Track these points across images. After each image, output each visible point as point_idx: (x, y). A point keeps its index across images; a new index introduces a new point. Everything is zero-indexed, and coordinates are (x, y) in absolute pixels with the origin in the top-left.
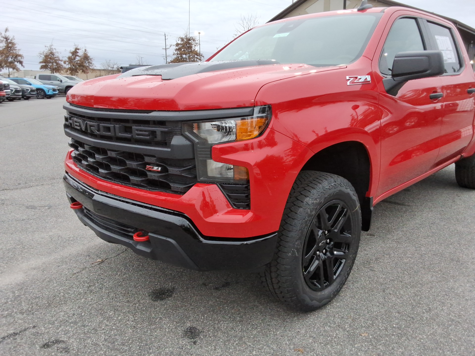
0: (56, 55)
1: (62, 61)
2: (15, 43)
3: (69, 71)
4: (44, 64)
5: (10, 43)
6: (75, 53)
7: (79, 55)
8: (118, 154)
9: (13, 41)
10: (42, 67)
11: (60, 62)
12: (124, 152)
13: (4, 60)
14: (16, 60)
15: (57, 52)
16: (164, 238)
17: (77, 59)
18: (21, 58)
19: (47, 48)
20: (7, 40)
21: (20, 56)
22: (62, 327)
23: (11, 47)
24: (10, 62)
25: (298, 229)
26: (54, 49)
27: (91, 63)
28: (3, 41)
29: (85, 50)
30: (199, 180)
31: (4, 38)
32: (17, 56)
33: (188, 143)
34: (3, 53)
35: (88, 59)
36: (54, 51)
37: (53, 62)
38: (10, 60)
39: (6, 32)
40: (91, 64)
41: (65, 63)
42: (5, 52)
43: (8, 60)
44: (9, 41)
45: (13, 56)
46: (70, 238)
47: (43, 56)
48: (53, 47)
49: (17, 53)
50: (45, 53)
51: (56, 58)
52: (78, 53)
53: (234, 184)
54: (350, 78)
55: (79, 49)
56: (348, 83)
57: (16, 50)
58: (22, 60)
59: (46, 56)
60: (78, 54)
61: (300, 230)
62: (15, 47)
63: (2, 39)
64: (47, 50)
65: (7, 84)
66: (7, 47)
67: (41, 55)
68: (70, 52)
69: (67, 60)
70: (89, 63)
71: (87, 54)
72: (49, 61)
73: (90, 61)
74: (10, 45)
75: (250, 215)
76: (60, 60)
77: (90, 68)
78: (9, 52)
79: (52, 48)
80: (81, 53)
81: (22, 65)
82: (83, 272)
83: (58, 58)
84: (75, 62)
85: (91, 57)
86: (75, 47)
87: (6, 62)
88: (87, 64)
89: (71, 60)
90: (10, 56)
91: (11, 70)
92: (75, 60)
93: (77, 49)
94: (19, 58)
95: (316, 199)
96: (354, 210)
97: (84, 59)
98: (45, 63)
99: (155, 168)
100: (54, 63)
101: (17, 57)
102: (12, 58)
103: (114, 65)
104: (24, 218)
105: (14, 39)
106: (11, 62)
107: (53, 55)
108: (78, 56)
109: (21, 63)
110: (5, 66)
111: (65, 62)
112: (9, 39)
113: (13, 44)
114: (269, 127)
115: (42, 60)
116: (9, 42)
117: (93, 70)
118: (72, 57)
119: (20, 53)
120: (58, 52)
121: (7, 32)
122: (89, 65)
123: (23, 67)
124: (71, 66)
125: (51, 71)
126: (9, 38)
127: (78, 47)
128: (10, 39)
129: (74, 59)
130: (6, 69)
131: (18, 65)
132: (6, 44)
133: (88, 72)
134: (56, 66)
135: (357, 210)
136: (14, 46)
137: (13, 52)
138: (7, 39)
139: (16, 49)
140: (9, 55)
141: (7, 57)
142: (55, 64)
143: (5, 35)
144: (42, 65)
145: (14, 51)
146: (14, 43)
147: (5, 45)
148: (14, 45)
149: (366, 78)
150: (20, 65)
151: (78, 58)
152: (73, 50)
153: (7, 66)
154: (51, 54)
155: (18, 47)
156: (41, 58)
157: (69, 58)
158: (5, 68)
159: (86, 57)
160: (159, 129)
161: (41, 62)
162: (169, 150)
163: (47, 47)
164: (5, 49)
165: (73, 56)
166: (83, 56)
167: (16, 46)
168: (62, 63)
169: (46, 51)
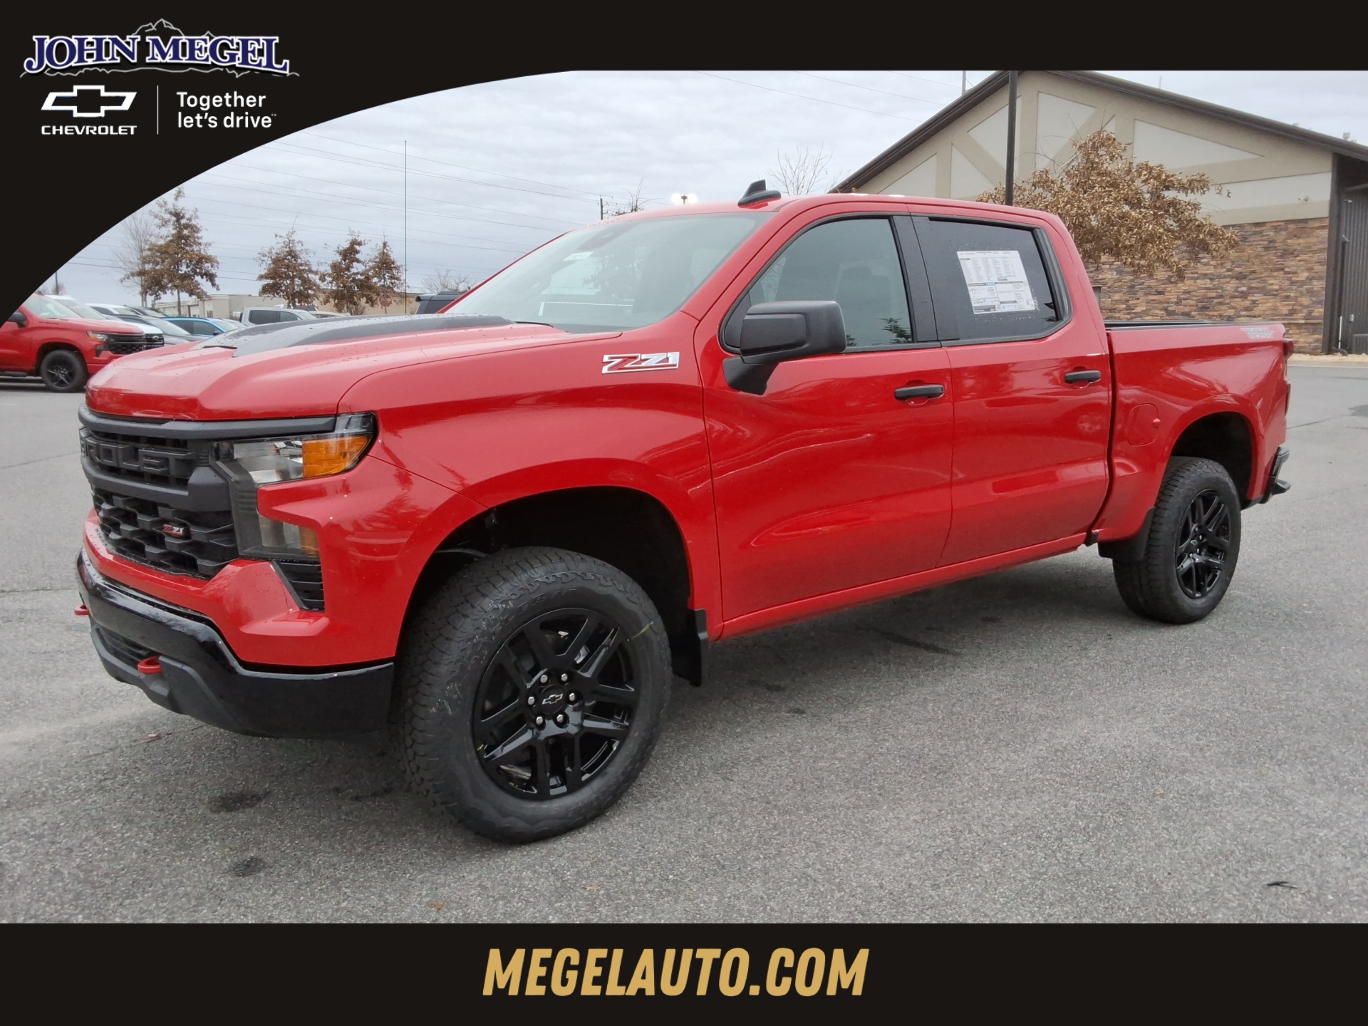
0: (303, 258)
1: (316, 273)
2: (198, 226)
3: (331, 300)
4: (271, 281)
5: (187, 226)
6: (350, 253)
7: (362, 259)
8: (125, 503)
9: (194, 222)
10: (266, 290)
11: (311, 276)
12: (136, 499)
13: (169, 269)
14: (198, 270)
15: (306, 250)
16: (179, 665)
17: (353, 270)
18: (212, 266)
19: (281, 240)
20: (178, 220)
21: (209, 259)
22: (12, 841)
23: (187, 238)
24: (182, 275)
25: (454, 660)
26: (299, 242)
27: (397, 279)
28: (169, 221)
29: (385, 245)
30: (240, 554)
31: (171, 213)
32: (202, 259)
33: (218, 480)
34: (166, 252)
35: (391, 269)
36: (298, 248)
37: (294, 277)
38: (183, 269)
39: (176, 199)
40: (397, 282)
41: (322, 279)
42: (171, 250)
43: (178, 270)
44: (183, 221)
45: (191, 261)
46: (120, 692)
47: (270, 262)
48: (295, 237)
49: (202, 252)
50: (274, 252)
51: (301, 265)
52: (357, 252)
53: (300, 562)
54: (612, 358)
55: (360, 244)
56: (605, 370)
57: (200, 244)
58: (213, 271)
59: (277, 261)
60: (357, 256)
61: (458, 661)
62: (198, 238)
63: (167, 216)
64: (279, 246)
65: (158, 335)
66: (179, 237)
67: (264, 258)
68: (338, 252)
69: (330, 272)
70: (392, 277)
71: (387, 255)
72: (285, 273)
73: (395, 272)
74: (185, 232)
75: (323, 622)
76: (311, 271)
77: (395, 292)
78: (183, 249)
79: (293, 241)
80: (367, 254)
81: (213, 285)
82: (106, 755)
83: (307, 265)
84: (348, 277)
85: (398, 263)
86: (350, 238)
87: (173, 275)
88: (388, 281)
89: (338, 271)
90: (184, 261)
91: (185, 296)
92: (349, 271)
93: (355, 243)
94: (207, 265)
95: (505, 602)
96: (635, 633)
97: (380, 269)
98: (272, 278)
99: (176, 529)
100: (296, 279)
101: (202, 263)
102: (188, 267)
103: (458, 284)
104: (50, 648)
105: (197, 217)
106: (186, 277)
107: (295, 257)
108: (358, 261)
109: (211, 277)
110: (170, 285)
111: (324, 275)
112: (183, 217)
113: (194, 229)
114: (370, 454)
115: (266, 271)
116: (184, 225)
117: (405, 296)
118: (341, 263)
119: (210, 252)
120: (307, 252)
121: (180, 199)
122: (392, 284)
123: (215, 289)
124: (339, 286)
125: (288, 298)
126: (184, 215)
127: (359, 239)
128: (187, 216)
129: (348, 269)
130: (172, 293)
131: (204, 284)
132: (175, 229)
133: (391, 303)
134: (301, 285)
135: (644, 633)
136: (196, 235)
137: (193, 251)
138: (178, 216)
139: (200, 241)
140: (182, 256)
141: (177, 263)
142: (297, 281)
143: (174, 205)
144: (267, 285)
145: (195, 248)
146: (195, 226)
147: (174, 232)
148: (197, 232)
149: (668, 358)
150: (209, 283)
151: (357, 268)
152: (347, 245)
153: (175, 286)
154: (290, 255)
155: (204, 236)
156: (264, 266)
157: (335, 266)
158: (169, 292)
159: (385, 264)
160: (173, 455)
161: (261, 277)
162: (186, 493)
163: (281, 237)
164: (171, 241)
165: (345, 260)
166: (378, 260)
167: (199, 235)
168: (315, 278)
169: (277, 246)
